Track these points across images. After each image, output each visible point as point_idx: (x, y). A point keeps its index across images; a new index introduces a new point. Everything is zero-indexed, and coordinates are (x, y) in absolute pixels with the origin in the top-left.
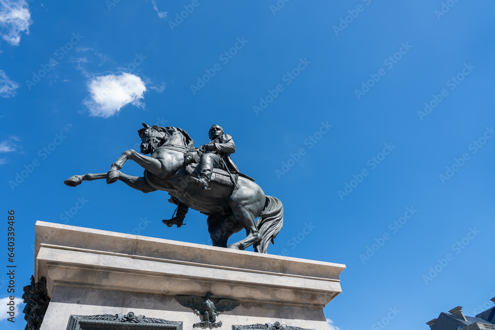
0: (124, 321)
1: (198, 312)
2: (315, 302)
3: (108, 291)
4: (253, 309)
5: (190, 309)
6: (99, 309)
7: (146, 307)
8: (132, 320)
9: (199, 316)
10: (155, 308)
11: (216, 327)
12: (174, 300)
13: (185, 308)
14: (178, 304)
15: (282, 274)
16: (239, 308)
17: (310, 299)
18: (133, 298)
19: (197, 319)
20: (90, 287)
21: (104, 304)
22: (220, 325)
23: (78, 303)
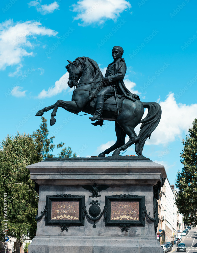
0: (63, 197)
1: (91, 191)
2: (147, 183)
3: (57, 186)
4: (116, 188)
5: (88, 190)
6: (55, 193)
7: (71, 191)
8: (66, 196)
9: (91, 193)
10: (74, 191)
11: (98, 197)
12: (81, 187)
13: (86, 190)
14: (83, 189)
15: (128, 174)
16: (109, 188)
17: (144, 183)
18: (66, 188)
19: (91, 194)
20: (51, 185)
21: (56, 191)
22: (100, 196)
23: (48, 191)
